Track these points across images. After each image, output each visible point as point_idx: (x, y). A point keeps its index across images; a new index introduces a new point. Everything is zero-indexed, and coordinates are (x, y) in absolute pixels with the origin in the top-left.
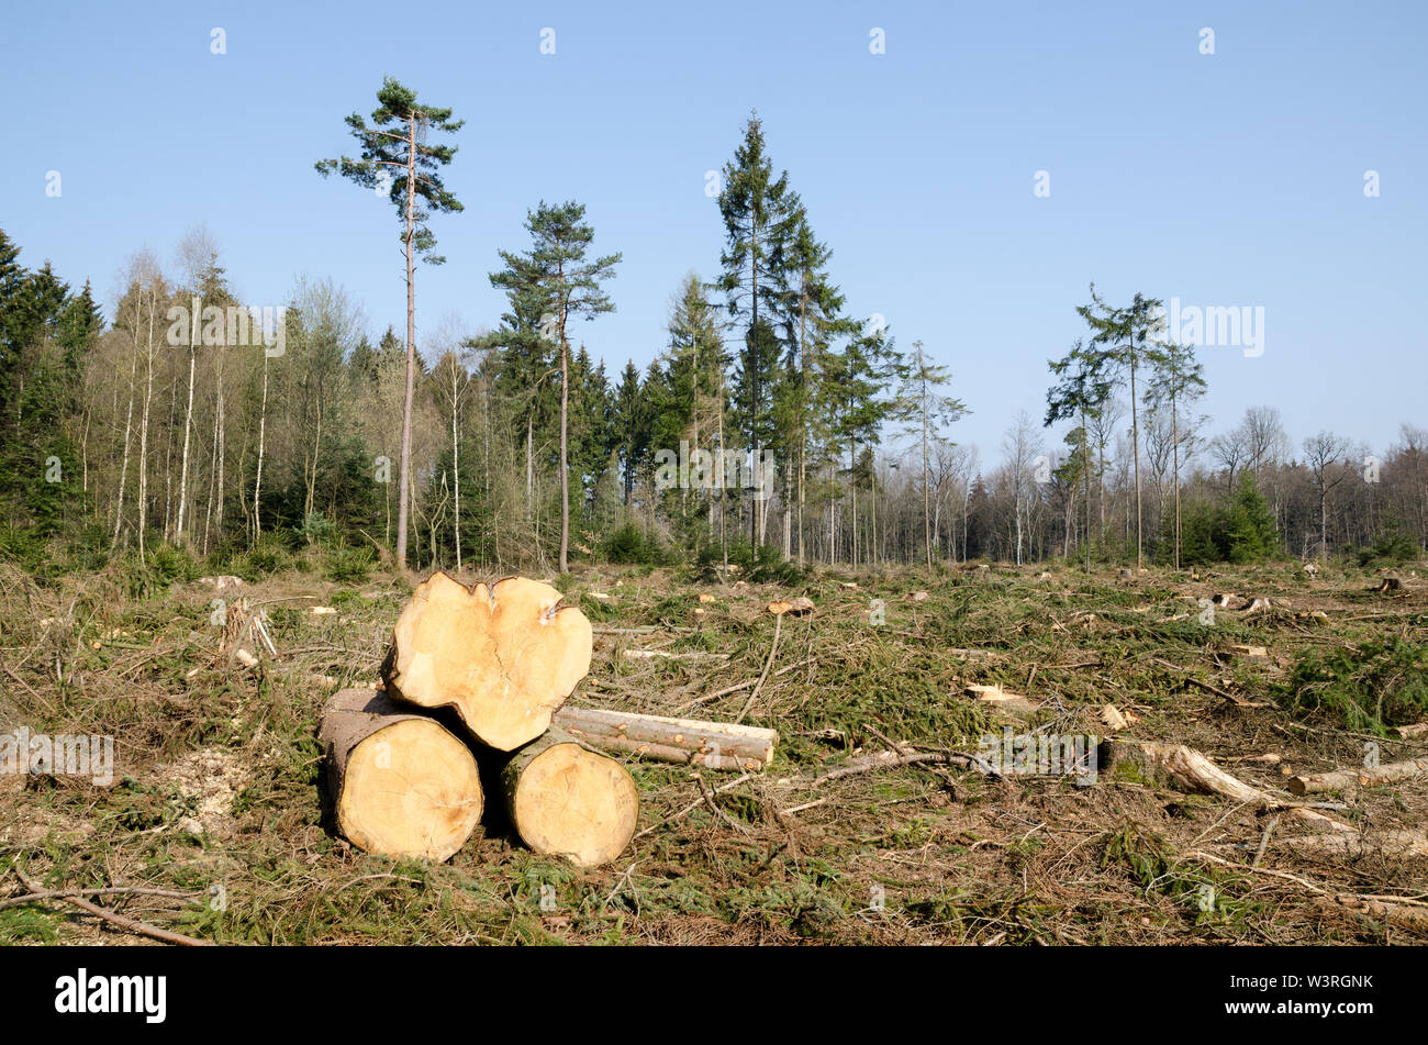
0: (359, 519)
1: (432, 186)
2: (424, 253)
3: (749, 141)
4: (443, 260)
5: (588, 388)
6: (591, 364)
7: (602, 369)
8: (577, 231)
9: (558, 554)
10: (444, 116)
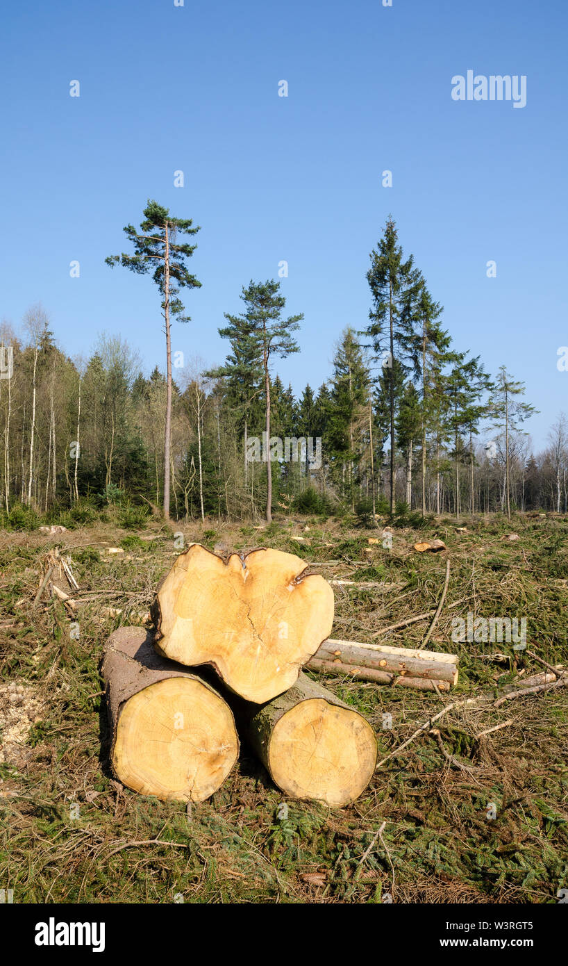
0: (139, 488)
1: (181, 271)
2: (177, 315)
3: (386, 236)
4: (189, 319)
5: (281, 403)
6: (283, 387)
7: (290, 390)
8: (275, 300)
9: (265, 508)
10: (187, 224)
